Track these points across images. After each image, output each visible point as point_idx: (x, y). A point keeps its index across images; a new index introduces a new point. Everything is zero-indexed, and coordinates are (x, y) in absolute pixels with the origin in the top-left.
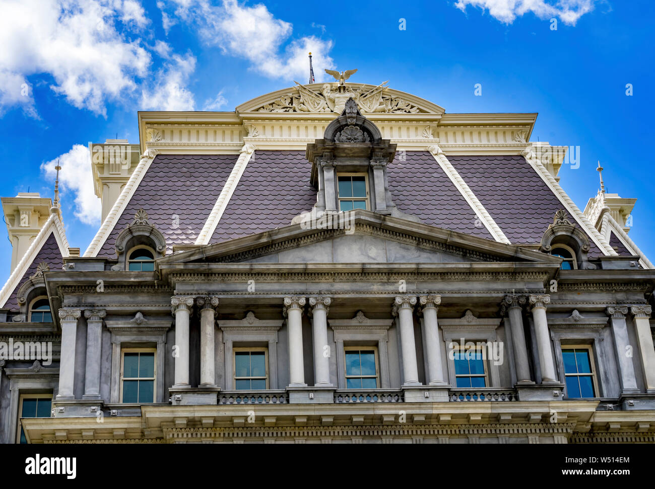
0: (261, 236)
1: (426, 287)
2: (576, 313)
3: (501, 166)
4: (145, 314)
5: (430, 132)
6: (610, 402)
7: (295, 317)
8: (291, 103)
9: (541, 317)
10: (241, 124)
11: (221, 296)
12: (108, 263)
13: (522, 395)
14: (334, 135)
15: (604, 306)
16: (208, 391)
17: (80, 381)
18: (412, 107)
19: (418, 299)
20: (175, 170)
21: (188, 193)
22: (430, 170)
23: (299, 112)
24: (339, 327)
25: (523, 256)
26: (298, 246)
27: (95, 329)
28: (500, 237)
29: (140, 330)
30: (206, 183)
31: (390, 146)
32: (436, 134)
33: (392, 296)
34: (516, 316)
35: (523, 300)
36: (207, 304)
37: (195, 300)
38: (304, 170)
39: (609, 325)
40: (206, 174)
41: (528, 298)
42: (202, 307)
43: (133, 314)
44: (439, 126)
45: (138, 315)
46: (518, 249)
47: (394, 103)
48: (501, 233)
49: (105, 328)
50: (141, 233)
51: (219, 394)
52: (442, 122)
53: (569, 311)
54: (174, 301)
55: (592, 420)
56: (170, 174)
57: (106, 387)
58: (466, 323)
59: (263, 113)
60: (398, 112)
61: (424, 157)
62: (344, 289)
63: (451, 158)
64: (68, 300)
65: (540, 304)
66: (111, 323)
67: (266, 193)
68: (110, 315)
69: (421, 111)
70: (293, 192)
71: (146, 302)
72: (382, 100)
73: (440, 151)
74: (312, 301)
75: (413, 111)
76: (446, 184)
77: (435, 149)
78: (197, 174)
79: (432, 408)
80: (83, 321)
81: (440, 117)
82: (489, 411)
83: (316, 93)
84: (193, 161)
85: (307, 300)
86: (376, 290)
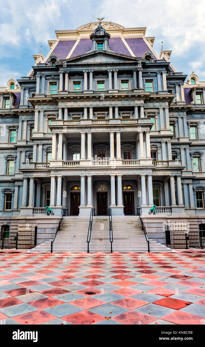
0: (78, 57)
1: (115, 68)
2: (149, 73)
3: (137, 41)
4: (54, 75)
5: (121, 33)
6: (155, 93)
7: (86, 75)
8: (89, 27)
9: (140, 73)
10: (78, 33)
11: (69, 71)
12: (46, 64)
13: (134, 91)
14: (96, 32)
15: (156, 71)
16: (66, 91)
17: (40, 90)
18: (117, 27)
19: (113, 70)
20: (63, 44)
21: (66, 49)
22: (120, 42)
23: (91, 29)
24: (96, 78)
25: (137, 60)
26: (87, 59)
27: (43, 79)
28: (133, 55)
29: (53, 79)
30: (70, 47)
31: (109, 35)
32: (122, 33)
33: (107, 70)
34: (135, 74)
35: (137, 70)
36: (66, 72)
37: (64, 72)
38: (90, 42)
39: (156, 76)
40: (70, 45)
41: (138, 69)
42: (65, 73)
43: (51, 76)
44: (123, 31)
45: (53, 76)
46: (136, 58)
47: (113, 26)
48: (134, 54)
49: (46, 79)
50: (53, 58)
51: (69, 92)
52: (124, 30)
53: (148, 73)
54: (59, 72)
55: (150, 97)
56: (62, 45)
57: (46, 92)
58: (124, 76)
59: (83, 30)
60: (114, 28)
61: (119, 39)
62: (97, 69)
63: (125, 39)
64: (38, 73)
65: (140, 71)
66: (47, 78)
67: (82, 48)
68: (47, 76)
69: (119, 28)
70: (88, 48)
71: (54, 73)
72: (110, 25)
73: (123, 37)
74: (89, 71)
75: (117, 28)
76: (123, 45)
77: (121, 37)
78: (68, 45)
79: (113, 94)
80: (41, 77)
81: (123, 29)
82: (126, 94)
83: (95, 24)
84: (67, 42)
85: (88, 71)
86: (104, 68)
